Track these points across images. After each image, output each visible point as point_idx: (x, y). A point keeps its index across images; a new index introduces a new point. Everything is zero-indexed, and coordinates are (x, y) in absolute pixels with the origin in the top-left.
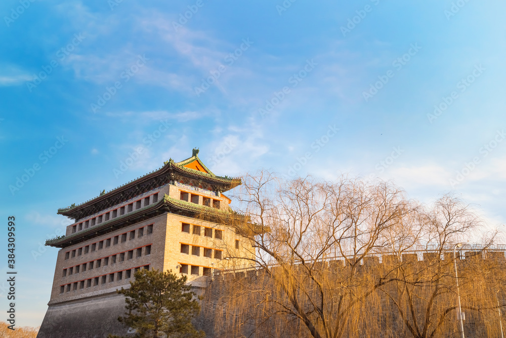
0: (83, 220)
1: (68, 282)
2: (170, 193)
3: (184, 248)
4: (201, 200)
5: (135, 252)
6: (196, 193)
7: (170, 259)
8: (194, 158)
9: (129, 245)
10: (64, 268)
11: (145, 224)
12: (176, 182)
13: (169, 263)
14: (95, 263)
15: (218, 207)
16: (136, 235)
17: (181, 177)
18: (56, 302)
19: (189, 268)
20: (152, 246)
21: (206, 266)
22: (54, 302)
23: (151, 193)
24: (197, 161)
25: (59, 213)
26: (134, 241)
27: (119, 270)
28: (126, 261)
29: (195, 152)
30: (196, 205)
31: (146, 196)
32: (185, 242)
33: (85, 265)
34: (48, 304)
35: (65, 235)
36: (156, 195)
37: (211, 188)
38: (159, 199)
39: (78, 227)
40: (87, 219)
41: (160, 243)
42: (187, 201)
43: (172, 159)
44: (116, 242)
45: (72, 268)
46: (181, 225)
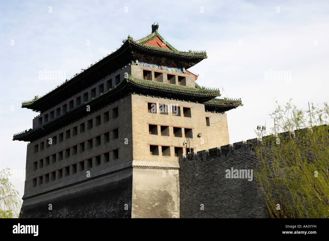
0: (48, 112)
1: (39, 175)
2: (132, 73)
3: (153, 129)
4: (165, 77)
5: (102, 137)
6: (159, 71)
7: (139, 141)
8: (154, 34)
9: (96, 131)
10: (34, 161)
11: (109, 108)
12: (137, 61)
13: (138, 145)
14: (64, 153)
15: (184, 84)
16: (102, 120)
17: (142, 56)
18: (30, 195)
19: (160, 149)
20: (119, 130)
21: (177, 145)
22: (28, 196)
23: (113, 77)
24: (158, 37)
25: (23, 106)
26: (101, 126)
27: (88, 157)
28: (94, 148)
29: (155, 28)
30: (160, 83)
31: (108, 79)
32: (153, 123)
33: (54, 156)
34: (23, 199)
35: (32, 128)
36: (118, 77)
37: (175, 65)
38: (122, 80)
39: (43, 119)
40: (52, 110)
41: (127, 125)
42: (151, 79)
43: (131, 36)
44: (83, 129)
45: (42, 161)
46: (147, 105)
